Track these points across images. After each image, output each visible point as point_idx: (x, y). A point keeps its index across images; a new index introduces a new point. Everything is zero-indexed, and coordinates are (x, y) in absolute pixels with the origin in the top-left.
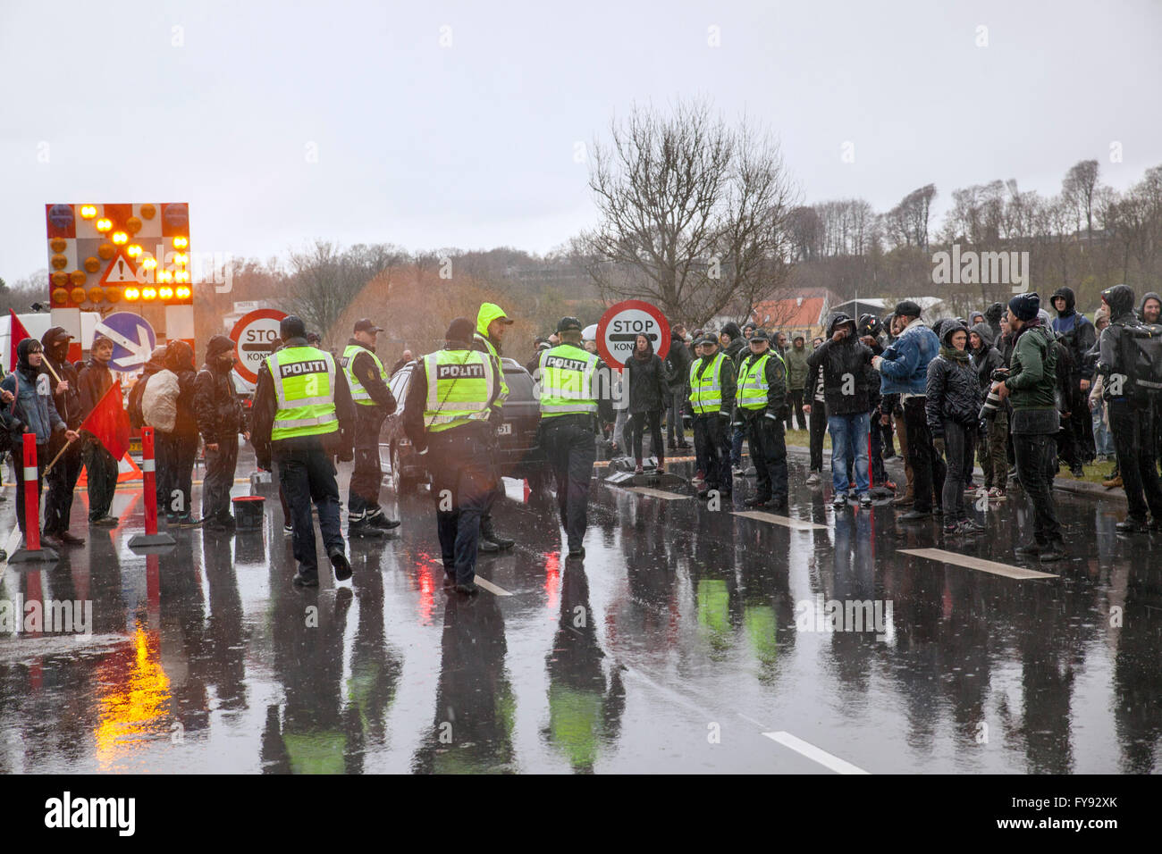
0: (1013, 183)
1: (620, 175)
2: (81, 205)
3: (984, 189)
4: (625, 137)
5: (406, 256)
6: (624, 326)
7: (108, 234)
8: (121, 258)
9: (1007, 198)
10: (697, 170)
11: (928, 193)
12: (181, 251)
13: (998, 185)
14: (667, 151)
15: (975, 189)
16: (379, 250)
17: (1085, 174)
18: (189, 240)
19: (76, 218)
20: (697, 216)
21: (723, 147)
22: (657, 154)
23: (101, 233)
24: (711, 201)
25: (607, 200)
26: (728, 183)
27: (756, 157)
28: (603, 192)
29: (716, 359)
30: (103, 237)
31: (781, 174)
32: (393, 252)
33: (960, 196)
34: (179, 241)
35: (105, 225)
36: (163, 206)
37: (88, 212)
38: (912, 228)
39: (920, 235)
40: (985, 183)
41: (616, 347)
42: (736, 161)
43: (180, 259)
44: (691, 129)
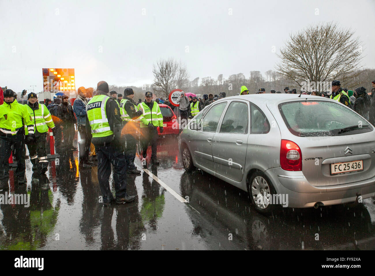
0: (210, 77)
1: (158, 71)
2: (50, 69)
3: (206, 78)
4: (159, 64)
5: (117, 87)
6: (175, 95)
7: (56, 75)
8: (59, 80)
9: (210, 79)
10: (172, 69)
11: (198, 78)
12: (73, 79)
13: (208, 77)
14: (167, 66)
15: (205, 78)
16: (113, 86)
17: (221, 76)
18: (74, 76)
19: (49, 72)
20: (172, 78)
21: (177, 65)
22: (165, 66)
23: (55, 75)
24: (174, 75)
25: (155, 75)
26: (177, 72)
27: (183, 67)
28: (155, 73)
29: (197, 103)
30: (55, 76)
31: (186, 71)
32: (115, 86)
33: (203, 79)
34: (72, 77)
35: (56, 73)
36: (69, 69)
37: (52, 70)
38: (196, 84)
39: (197, 85)
40: (206, 77)
41: (173, 100)
42: (179, 68)
43: (72, 81)
44: (170, 62)
